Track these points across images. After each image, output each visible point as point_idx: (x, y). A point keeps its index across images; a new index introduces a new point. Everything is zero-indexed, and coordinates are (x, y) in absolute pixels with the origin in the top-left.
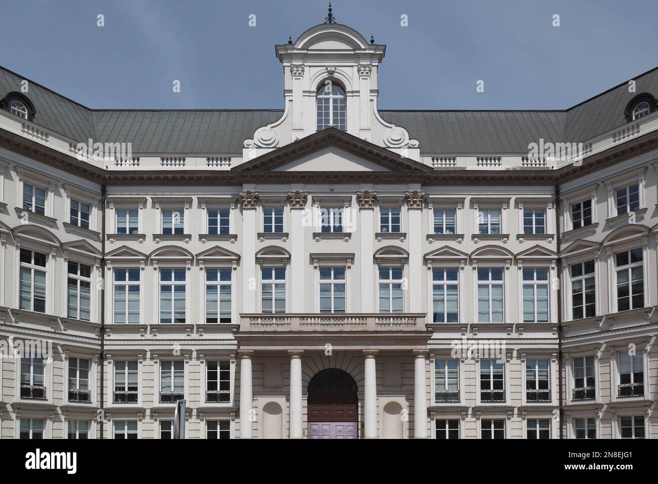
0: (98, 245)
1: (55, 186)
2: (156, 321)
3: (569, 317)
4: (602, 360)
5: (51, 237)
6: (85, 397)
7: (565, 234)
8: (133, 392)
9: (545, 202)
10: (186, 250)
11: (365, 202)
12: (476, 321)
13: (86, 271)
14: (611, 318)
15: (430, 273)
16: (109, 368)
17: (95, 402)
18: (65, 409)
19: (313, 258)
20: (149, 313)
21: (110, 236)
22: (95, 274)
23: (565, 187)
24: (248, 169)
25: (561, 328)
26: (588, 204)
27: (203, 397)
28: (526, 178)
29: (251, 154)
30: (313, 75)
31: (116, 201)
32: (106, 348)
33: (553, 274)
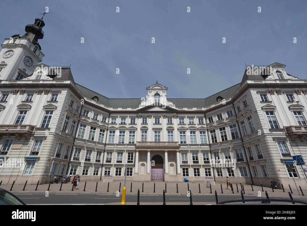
0: (107, 126)
1: (100, 113)
2: (117, 143)
3: (211, 142)
4: (220, 153)
5: (97, 124)
6: (99, 161)
7: (208, 124)
8: (110, 160)
9: (203, 117)
10: (125, 127)
11: (164, 117)
12: (190, 143)
13: (104, 131)
14: (221, 143)
15: (179, 132)
16: (106, 154)
17: (101, 163)
18: (94, 164)
19: (153, 129)
20: (116, 141)
21: (110, 124)
22: (106, 132)
23: (206, 114)
24: (140, 110)
25: (210, 145)
26: (212, 117)
27: (127, 162)
28: (198, 112)
29: (140, 108)
30: (154, 93)
31: (112, 117)
32: (105, 149)
33: (206, 132)
